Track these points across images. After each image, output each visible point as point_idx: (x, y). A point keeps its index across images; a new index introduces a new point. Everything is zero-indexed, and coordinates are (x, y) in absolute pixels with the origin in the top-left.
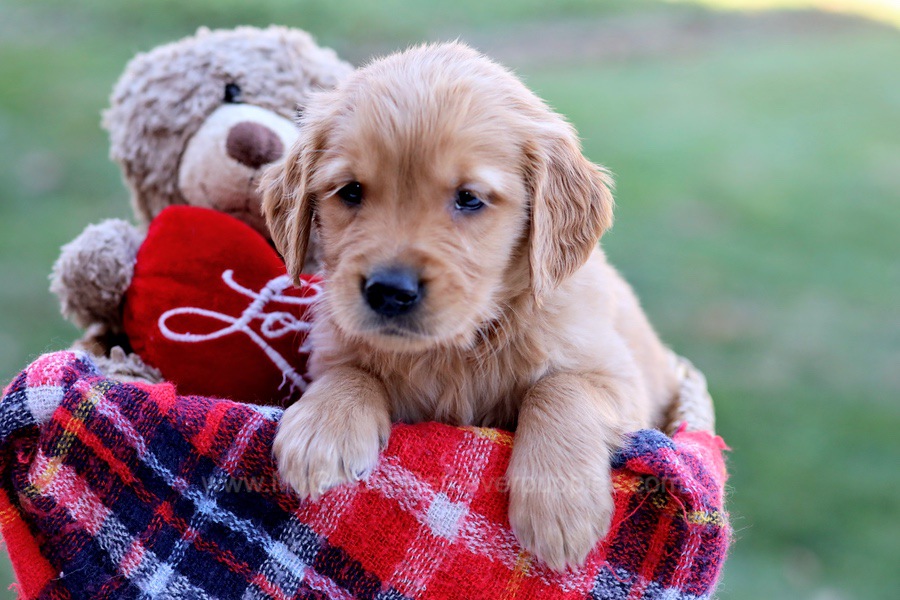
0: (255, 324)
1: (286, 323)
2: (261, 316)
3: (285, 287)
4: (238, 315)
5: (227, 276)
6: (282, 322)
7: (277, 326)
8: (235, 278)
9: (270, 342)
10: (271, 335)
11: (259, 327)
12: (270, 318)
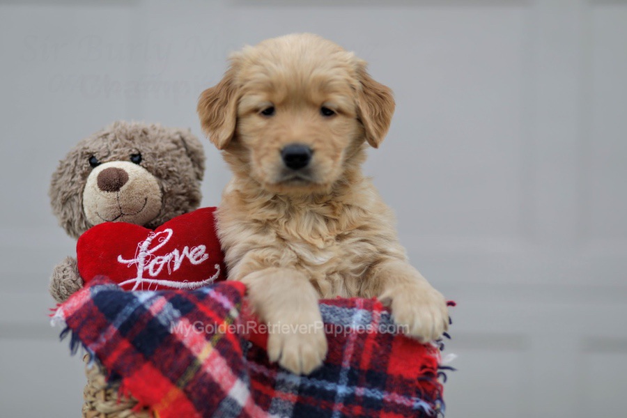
0: (146, 274)
1: (160, 262)
2: (146, 268)
3: (147, 246)
4: (135, 276)
5: (120, 259)
6: (157, 263)
7: (156, 267)
8: (124, 258)
9: (158, 277)
10: (156, 274)
11: (149, 275)
12: (151, 266)
